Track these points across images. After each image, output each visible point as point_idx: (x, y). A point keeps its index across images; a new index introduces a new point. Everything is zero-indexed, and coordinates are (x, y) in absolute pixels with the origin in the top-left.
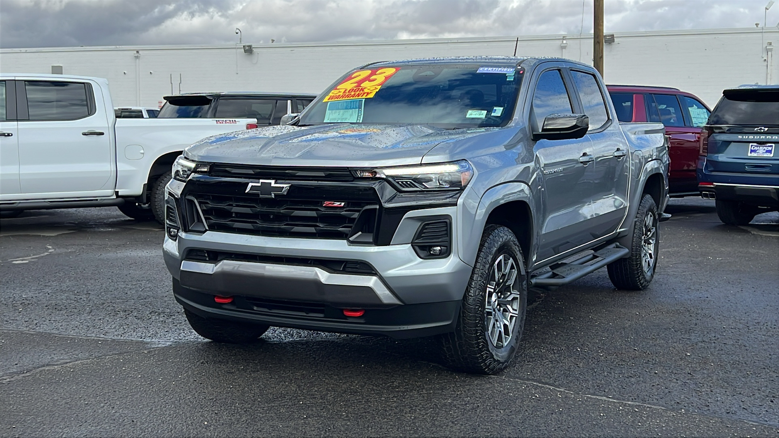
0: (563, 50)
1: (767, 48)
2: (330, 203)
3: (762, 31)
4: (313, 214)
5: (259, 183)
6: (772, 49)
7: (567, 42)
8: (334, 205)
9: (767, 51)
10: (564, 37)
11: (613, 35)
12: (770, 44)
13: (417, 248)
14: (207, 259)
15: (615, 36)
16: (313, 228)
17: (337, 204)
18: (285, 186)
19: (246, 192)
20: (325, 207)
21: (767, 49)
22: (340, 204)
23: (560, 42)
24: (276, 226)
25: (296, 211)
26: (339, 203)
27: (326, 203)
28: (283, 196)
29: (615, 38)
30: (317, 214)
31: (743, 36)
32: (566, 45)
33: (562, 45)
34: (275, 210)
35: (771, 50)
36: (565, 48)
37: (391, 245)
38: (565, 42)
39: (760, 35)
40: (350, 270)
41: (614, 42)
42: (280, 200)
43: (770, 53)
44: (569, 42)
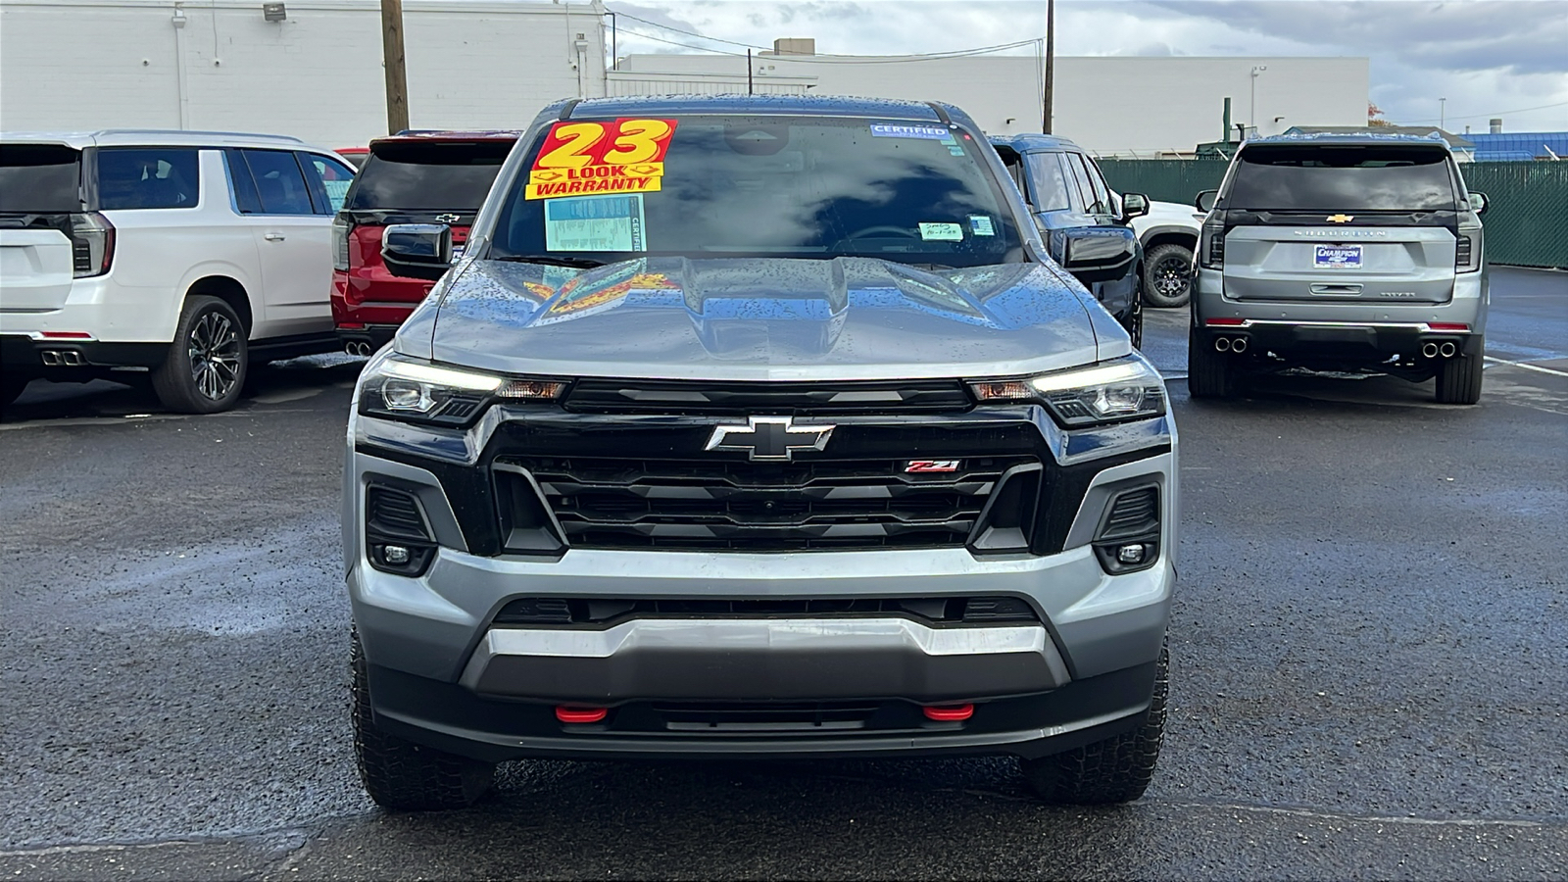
0: (178, 30)
1: (578, 44)
2: (925, 465)
3: (565, 11)
4: (882, 491)
5: (748, 424)
6: (586, 46)
7: (185, 15)
8: (933, 467)
9: (578, 50)
10: (177, 3)
11: (283, 5)
12: (582, 37)
13: (1104, 552)
14: (569, 619)
15: (286, 7)
16: (880, 525)
17: (940, 465)
18: (822, 429)
19: (708, 448)
20: (909, 473)
21: (576, 47)
22: (949, 466)
23: (170, 13)
24: (783, 526)
25: (836, 488)
26: (948, 462)
27: (912, 465)
28: (816, 453)
29: (286, 12)
30: (890, 491)
31: (532, 19)
32: (183, 20)
33: (175, 20)
34: (784, 489)
35: (584, 48)
36: (182, 27)
37: (1066, 550)
38: (180, 13)
39: (563, 19)
40: (976, 616)
41: (285, 18)
42: (806, 463)
43: (582, 55)
44: (188, 13)
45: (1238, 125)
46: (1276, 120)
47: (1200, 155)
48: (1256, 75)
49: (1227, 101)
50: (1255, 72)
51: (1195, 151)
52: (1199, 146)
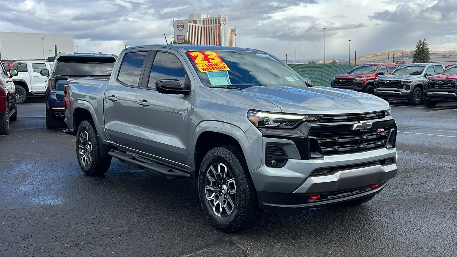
17: (382, 130)
18: (371, 123)
27: (379, 130)
45: (59, 52)
46: (50, 51)
47: (49, 60)
48: (44, 39)
49: (56, 45)
50: (43, 38)
51: (47, 59)
52: (48, 57)
